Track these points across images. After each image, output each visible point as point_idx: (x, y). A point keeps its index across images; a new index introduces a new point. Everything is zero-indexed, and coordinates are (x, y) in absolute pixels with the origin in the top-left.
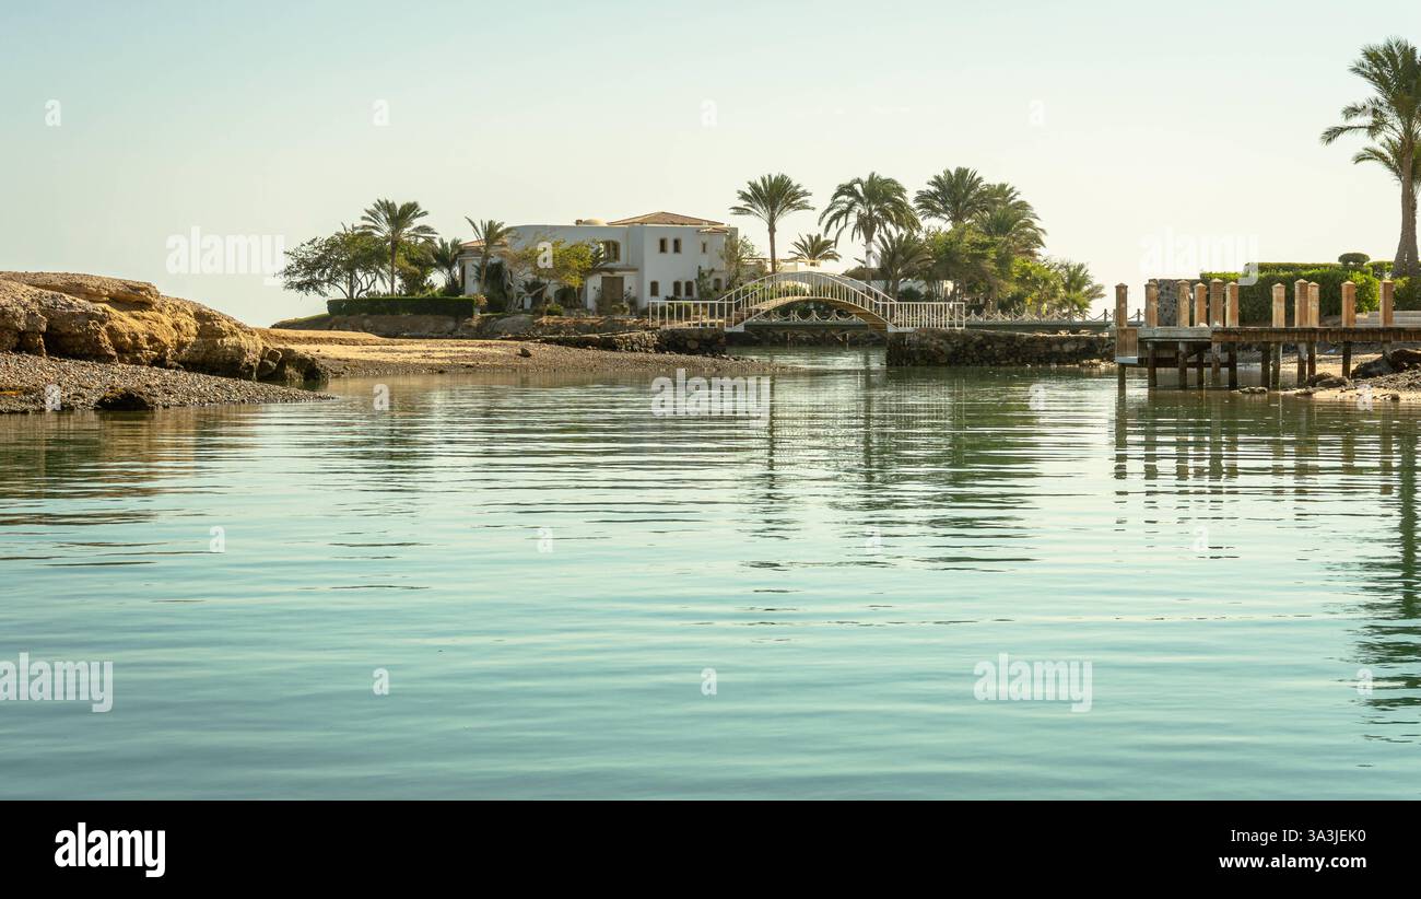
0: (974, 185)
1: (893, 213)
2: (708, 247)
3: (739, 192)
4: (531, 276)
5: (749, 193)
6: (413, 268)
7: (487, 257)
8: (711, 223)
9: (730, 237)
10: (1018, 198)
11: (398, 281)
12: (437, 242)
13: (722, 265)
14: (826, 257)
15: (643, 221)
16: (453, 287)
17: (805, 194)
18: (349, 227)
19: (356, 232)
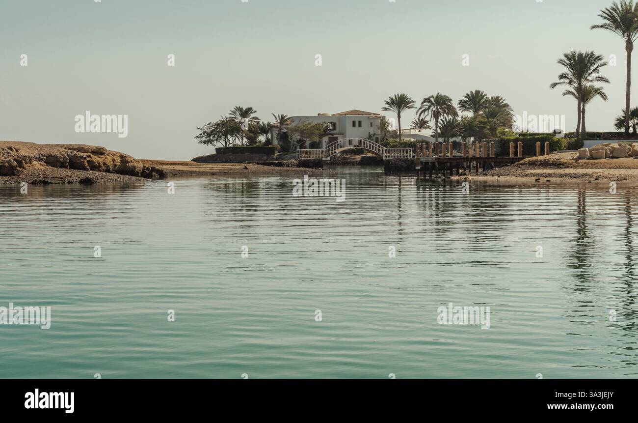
0: (483, 97)
1: (446, 110)
2: (373, 124)
3: (385, 101)
4: (299, 137)
5: (389, 101)
6: (251, 134)
7: (280, 129)
8: (374, 114)
9: (382, 120)
10: (505, 102)
11: (245, 140)
12: (261, 123)
13: (379, 132)
14: (426, 128)
15: (346, 114)
16: (268, 142)
17: (413, 102)
18: (224, 118)
19: (228, 119)
